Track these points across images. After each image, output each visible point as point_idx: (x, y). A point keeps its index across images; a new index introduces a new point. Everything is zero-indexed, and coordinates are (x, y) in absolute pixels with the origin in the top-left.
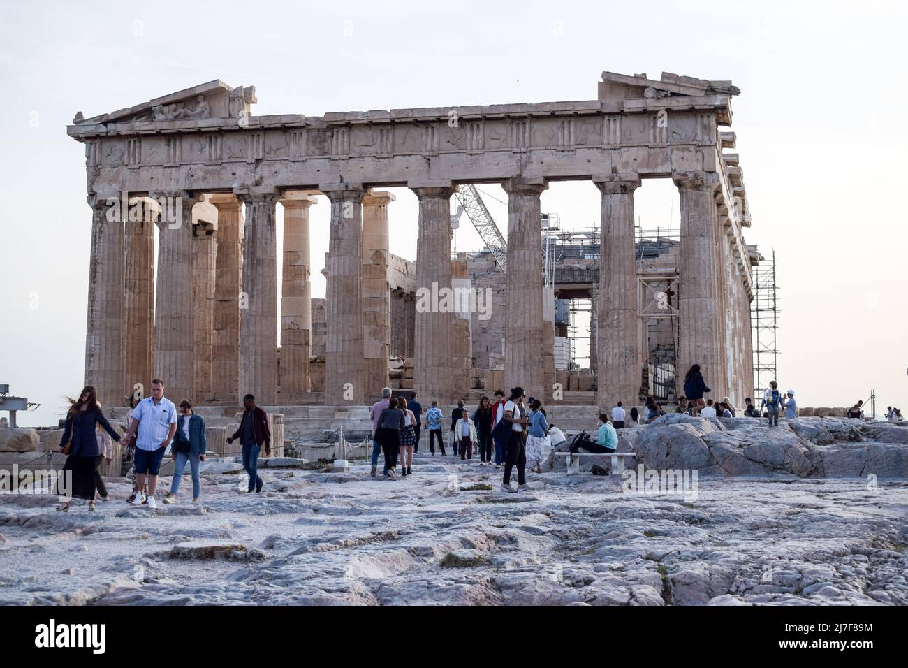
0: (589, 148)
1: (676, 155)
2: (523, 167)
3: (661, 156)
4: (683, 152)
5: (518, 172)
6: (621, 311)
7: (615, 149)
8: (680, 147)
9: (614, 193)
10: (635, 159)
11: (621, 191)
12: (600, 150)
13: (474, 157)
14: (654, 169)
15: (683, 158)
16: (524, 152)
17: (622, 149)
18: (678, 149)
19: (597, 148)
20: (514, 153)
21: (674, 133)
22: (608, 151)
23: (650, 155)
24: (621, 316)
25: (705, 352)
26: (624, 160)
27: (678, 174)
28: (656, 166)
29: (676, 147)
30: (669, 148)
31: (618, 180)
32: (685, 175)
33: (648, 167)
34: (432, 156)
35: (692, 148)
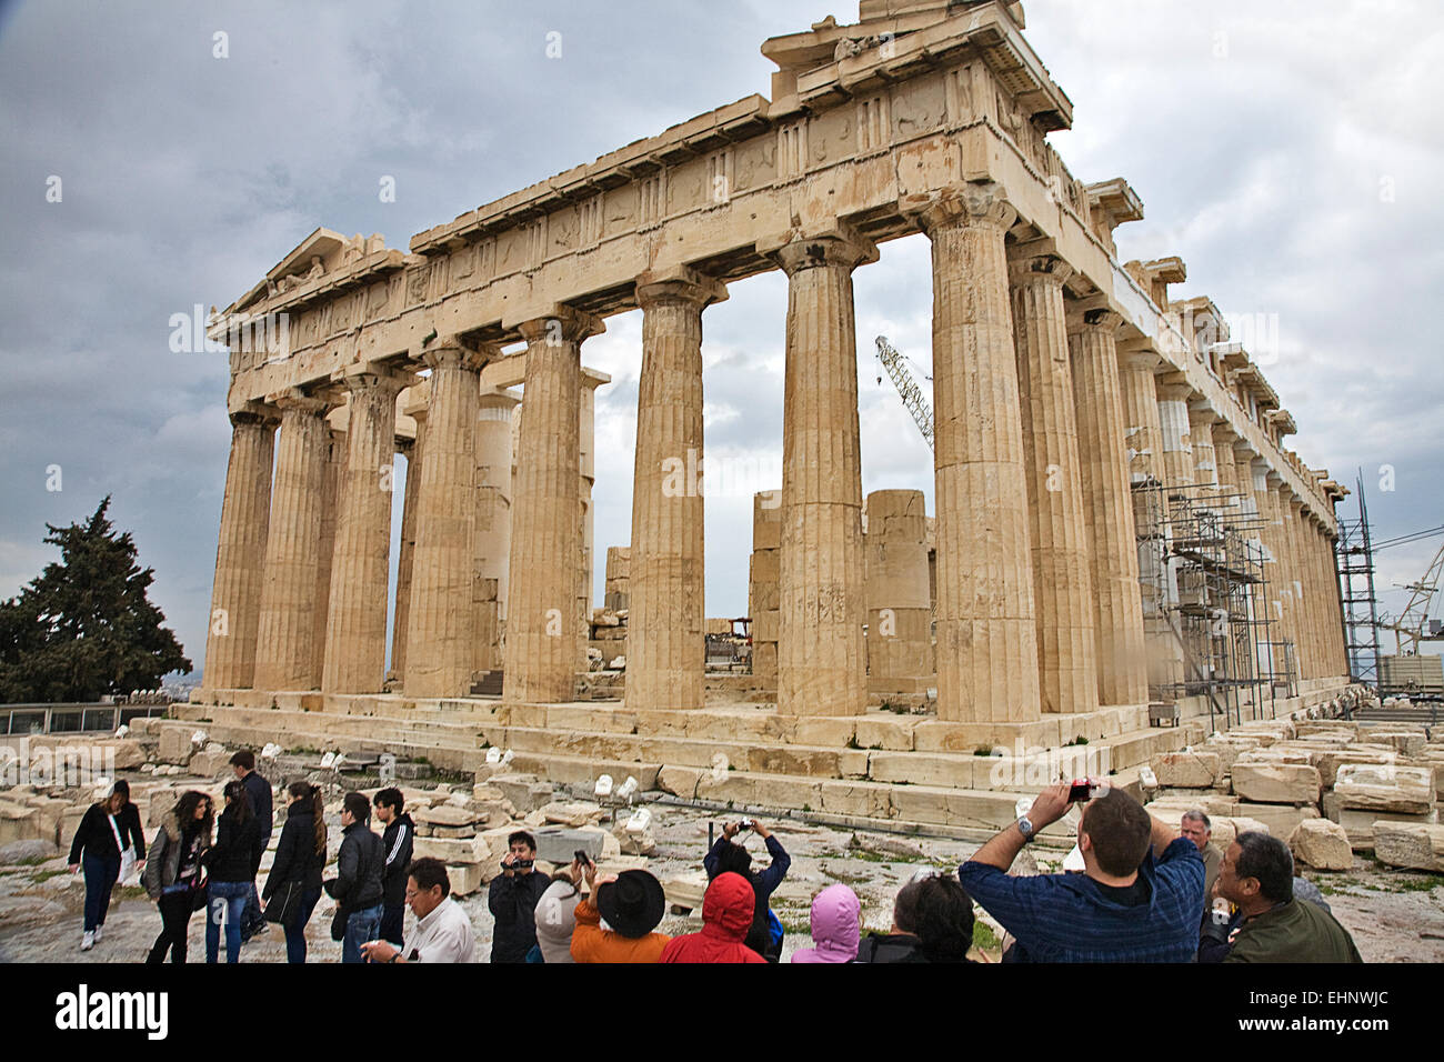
0: (753, 193)
1: (908, 161)
2: (652, 255)
3: (878, 172)
4: (920, 153)
5: (646, 266)
6: (811, 508)
7: (796, 182)
8: (912, 145)
9: (799, 270)
10: (831, 192)
11: (812, 261)
12: (770, 192)
13: (587, 256)
14: (865, 202)
15: (920, 165)
16: (654, 229)
17: (808, 180)
18: (909, 151)
19: (767, 189)
20: (640, 233)
21: (902, 121)
22: (785, 190)
23: (857, 176)
24: (809, 520)
25: (980, 590)
26: (812, 198)
27: (911, 199)
28: (870, 194)
29: (905, 147)
30: (894, 152)
31: (800, 238)
32: (923, 198)
33: (855, 199)
34: (535, 270)
35: (937, 141)
